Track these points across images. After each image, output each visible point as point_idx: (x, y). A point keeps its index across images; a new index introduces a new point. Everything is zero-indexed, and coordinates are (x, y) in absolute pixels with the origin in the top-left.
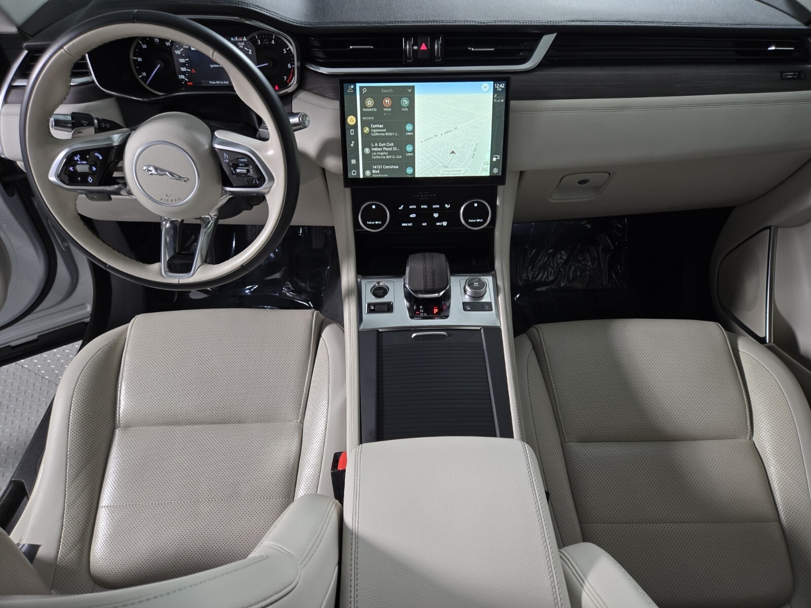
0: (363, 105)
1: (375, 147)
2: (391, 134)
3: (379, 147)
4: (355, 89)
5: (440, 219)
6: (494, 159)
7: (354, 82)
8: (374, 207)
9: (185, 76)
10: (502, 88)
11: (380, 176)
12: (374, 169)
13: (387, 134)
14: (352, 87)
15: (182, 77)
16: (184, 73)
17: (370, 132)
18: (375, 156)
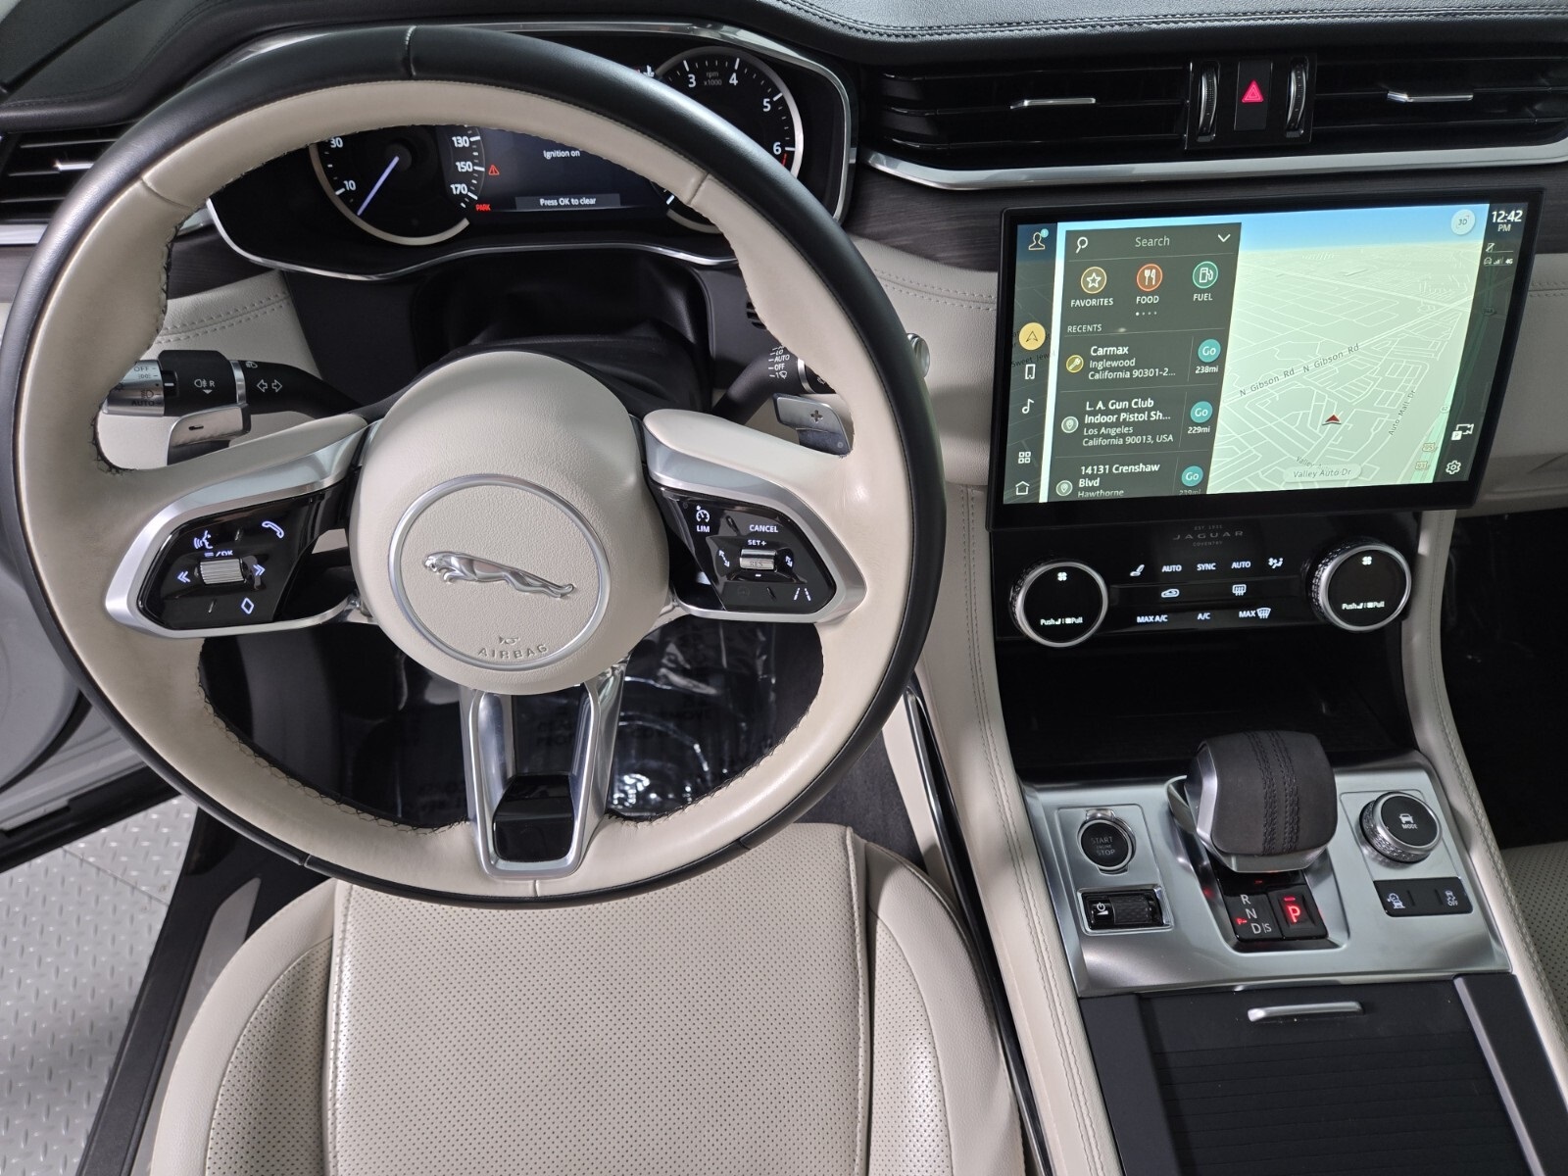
0: (1072, 289)
1: (1094, 413)
2: (1149, 373)
3: (1107, 412)
4: (1051, 241)
5: (1247, 602)
6: (1457, 436)
7: (1052, 218)
8: (1062, 577)
9: (469, 185)
10: (1514, 224)
11: (1101, 494)
12: (1086, 476)
13: (1136, 373)
14: (1044, 233)
15: (459, 188)
16: (465, 178)
17: (1086, 369)
18: (1091, 437)
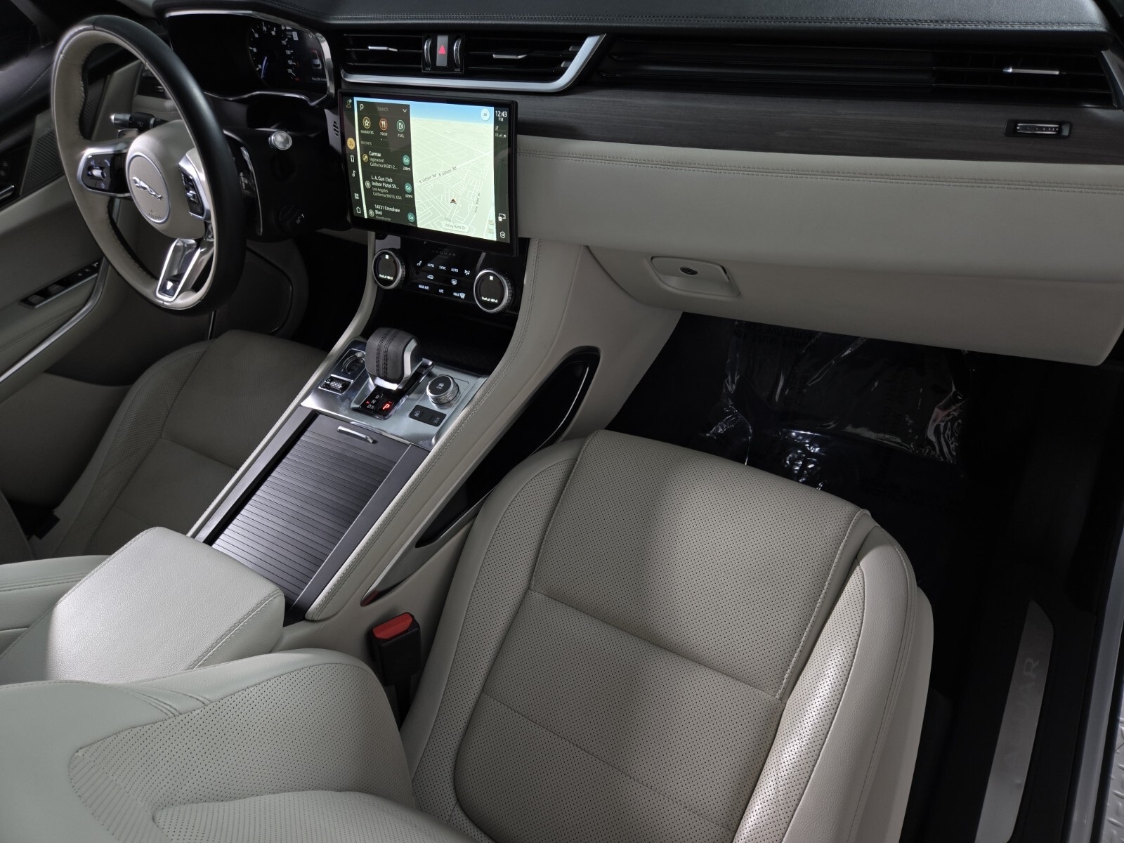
0: (361, 127)
1: (374, 181)
2: (389, 166)
3: (379, 182)
4: (352, 104)
5: (458, 288)
6: (500, 219)
7: (352, 95)
8: (387, 257)
10: (504, 118)
11: (383, 218)
12: (377, 209)
13: (385, 166)
14: (350, 101)
17: (369, 161)
18: (375, 191)
